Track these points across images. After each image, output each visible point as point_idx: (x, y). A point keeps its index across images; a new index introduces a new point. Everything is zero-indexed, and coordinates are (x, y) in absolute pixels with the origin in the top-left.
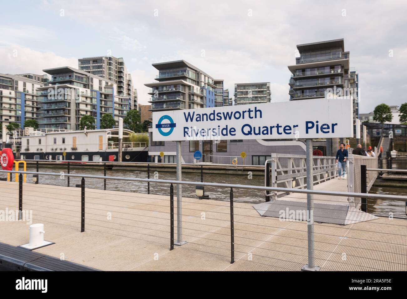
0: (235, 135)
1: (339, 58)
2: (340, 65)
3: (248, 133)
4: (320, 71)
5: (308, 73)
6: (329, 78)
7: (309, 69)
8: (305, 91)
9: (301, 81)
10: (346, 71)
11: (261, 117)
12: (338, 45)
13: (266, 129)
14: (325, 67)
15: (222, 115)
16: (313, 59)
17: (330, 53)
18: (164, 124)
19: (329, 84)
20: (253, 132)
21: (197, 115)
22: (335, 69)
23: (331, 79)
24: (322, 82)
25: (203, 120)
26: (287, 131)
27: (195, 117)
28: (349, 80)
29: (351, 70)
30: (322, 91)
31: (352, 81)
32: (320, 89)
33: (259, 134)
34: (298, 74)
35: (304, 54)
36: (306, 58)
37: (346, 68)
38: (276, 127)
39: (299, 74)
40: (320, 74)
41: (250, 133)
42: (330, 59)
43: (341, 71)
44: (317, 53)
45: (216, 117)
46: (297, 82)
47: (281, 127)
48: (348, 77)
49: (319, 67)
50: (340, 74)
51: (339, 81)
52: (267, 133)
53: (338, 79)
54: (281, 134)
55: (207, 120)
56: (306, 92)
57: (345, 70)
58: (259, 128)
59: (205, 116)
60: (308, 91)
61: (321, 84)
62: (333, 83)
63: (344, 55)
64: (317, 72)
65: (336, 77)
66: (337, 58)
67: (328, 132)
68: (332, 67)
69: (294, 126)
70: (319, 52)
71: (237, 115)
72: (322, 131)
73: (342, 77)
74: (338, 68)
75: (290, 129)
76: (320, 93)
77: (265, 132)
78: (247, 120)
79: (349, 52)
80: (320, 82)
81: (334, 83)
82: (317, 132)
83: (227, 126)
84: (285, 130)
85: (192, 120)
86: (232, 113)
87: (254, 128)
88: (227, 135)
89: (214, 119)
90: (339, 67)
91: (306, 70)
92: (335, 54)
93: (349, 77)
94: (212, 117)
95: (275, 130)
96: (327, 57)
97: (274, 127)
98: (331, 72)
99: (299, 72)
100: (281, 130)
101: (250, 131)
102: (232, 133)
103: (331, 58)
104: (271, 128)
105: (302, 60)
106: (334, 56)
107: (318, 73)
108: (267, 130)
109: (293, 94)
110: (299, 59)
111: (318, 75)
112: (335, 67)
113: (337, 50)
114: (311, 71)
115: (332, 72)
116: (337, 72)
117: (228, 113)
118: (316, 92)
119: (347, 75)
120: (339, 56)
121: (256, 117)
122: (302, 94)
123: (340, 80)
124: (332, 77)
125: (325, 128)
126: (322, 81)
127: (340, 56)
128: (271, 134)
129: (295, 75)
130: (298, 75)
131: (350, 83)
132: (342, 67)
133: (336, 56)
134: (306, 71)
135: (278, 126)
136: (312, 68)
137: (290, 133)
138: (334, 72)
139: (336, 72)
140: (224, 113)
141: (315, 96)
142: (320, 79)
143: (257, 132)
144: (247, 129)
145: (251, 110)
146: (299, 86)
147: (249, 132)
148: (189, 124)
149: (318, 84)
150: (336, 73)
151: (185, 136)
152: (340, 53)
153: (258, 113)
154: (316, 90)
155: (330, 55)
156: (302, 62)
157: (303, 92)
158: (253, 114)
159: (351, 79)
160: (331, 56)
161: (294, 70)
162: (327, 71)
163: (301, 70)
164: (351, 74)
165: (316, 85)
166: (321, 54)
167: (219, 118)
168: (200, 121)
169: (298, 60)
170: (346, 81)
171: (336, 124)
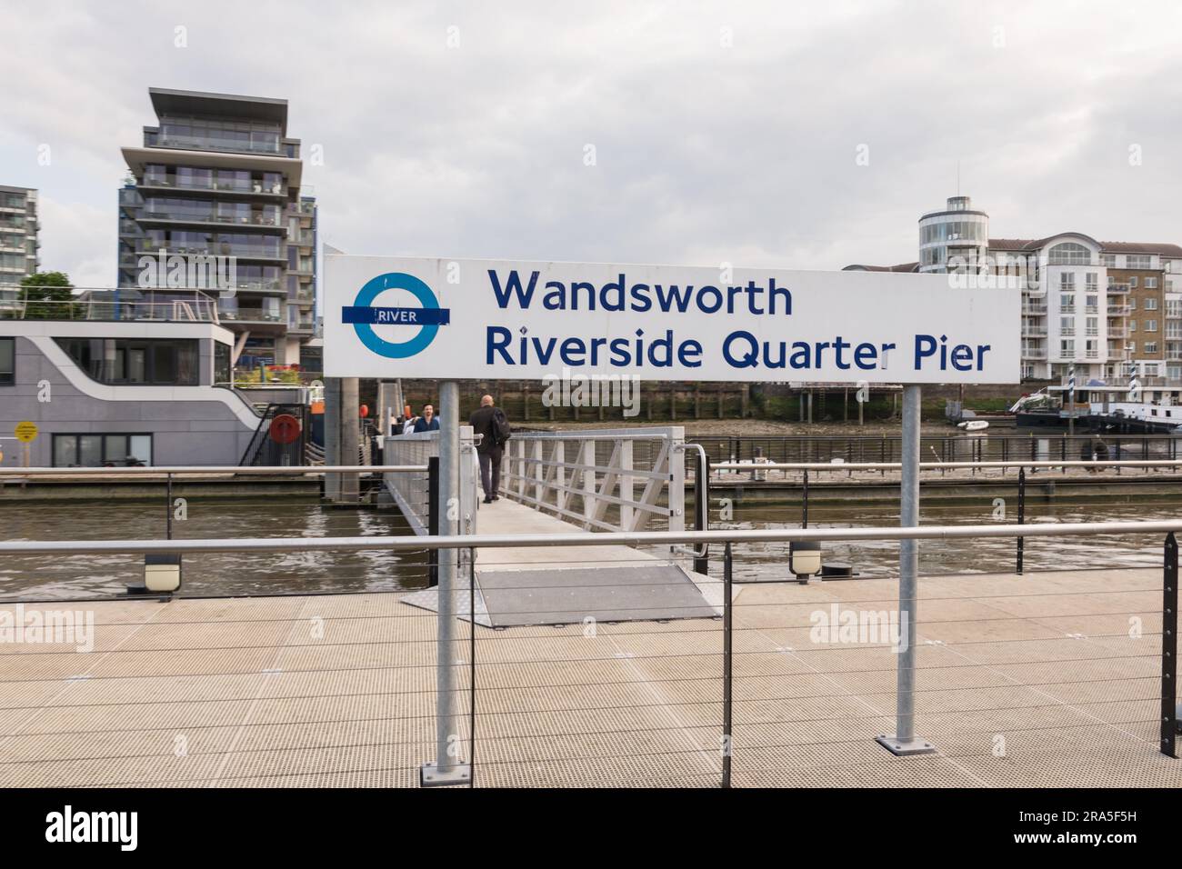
0: (698, 364)
1: (274, 152)
2: (279, 173)
3: (744, 360)
4: (224, 181)
5: (186, 181)
6: (246, 206)
7: (190, 170)
8: (174, 233)
9: (161, 200)
10: (293, 193)
11: (788, 311)
12: (270, 115)
13: (802, 349)
14: (238, 173)
15: (653, 295)
16: (198, 140)
17: (248, 132)
18: (386, 310)
19: (247, 223)
20: (760, 358)
21: (549, 285)
22: (266, 183)
23: (253, 209)
24: (228, 215)
25: (574, 306)
26: (864, 361)
27: (540, 292)
28: (300, 219)
29: (303, 193)
30: (226, 242)
31: (307, 225)
32: (220, 235)
33: (782, 364)
34: (152, 177)
35: (171, 121)
36: (176, 133)
37: (292, 184)
38: (834, 345)
39: (156, 179)
40: (223, 189)
41: (750, 360)
42: (249, 151)
43: (281, 191)
44: (212, 124)
45: (629, 299)
46: (149, 203)
47: (848, 346)
48: (295, 209)
49: (218, 168)
50: (278, 199)
51: (274, 218)
52: (807, 365)
53: (273, 210)
54: (847, 367)
55: (592, 307)
56: (178, 239)
57: (290, 188)
58: (783, 345)
59: (583, 295)
60: (184, 234)
61: (225, 218)
62: (258, 222)
63: (286, 147)
64: (213, 182)
65: (267, 206)
66: (267, 152)
67: (969, 368)
68: (257, 174)
69: (885, 347)
70: (217, 125)
71: (709, 299)
72: (954, 363)
73: (284, 208)
74: (273, 180)
75: (874, 355)
76: (219, 244)
77: (800, 360)
78: (741, 319)
79: (299, 141)
80: (220, 212)
81: (262, 220)
82: (943, 367)
83: (670, 333)
84: (858, 355)
85: (525, 301)
86: (689, 289)
87: (766, 345)
88: (669, 362)
89: (621, 307)
90: (277, 180)
91: (178, 169)
92: (261, 139)
93: (300, 210)
94: (612, 298)
95: (828, 355)
96: (240, 143)
97: (827, 345)
98: (253, 189)
99: (156, 172)
100: (848, 355)
101: (750, 353)
102: (689, 358)
103: (251, 147)
104: (820, 347)
105: (165, 137)
106: (259, 144)
107: (215, 185)
108: (806, 354)
109: (133, 239)
110: (155, 133)
111: (215, 191)
112: (266, 176)
113: (270, 129)
114: (193, 175)
115: (258, 189)
116: (271, 192)
117: (674, 290)
118: (209, 240)
119: (295, 204)
120: (274, 146)
121: (772, 311)
122: (164, 242)
123: (278, 215)
124: (258, 203)
125: (961, 357)
126: (228, 213)
127: (277, 148)
128: (818, 365)
129: (145, 180)
130: (153, 183)
131: (302, 229)
132: (285, 181)
133: (266, 145)
134: (180, 174)
135: (839, 345)
136: (199, 167)
137: (873, 366)
138: (262, 191)
139: (268, 190)
140: (659, 289)
141: (206, 252)
142: (220, 204)
143: (775, 358)
144: (740, 349)
145: (756, 286)
146: (155, 217)
147: (747, 356)
148: (513, 317)
149: (215, 218)
150: (267, 193)
151: (490, 360)
152: (277, 140)
153: (781, 299)
154: (208, 235)
155: (249, 139)
156: (165, 143)
157: (168, 237)
158: (762, 301)
159: (306, 219)
160: (252, 142)
161: (140, 164)
162: (242, 184)
163: (163, 168)
164: (304, 204)
165: (211, 220)
166: (223, 130)
167: (641, 304)
168: (563, 307)
169: (150, 134)
170: (292, 222)
171: (988, 348)
